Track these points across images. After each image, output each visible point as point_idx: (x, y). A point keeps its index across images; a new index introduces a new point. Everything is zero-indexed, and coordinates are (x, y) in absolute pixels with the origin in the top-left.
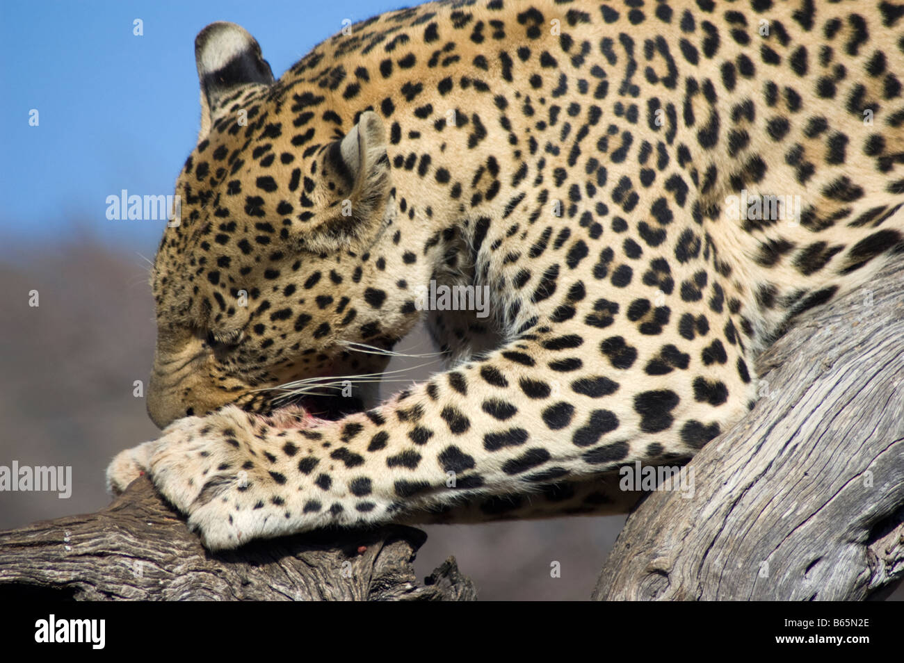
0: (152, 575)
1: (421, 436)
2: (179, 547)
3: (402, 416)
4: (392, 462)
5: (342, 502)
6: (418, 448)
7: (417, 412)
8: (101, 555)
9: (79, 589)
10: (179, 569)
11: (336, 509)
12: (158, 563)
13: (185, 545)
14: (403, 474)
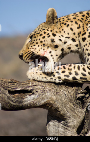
0: (43, 89)
1: (70, 73)
2: (47, 84)
3: (69, 69)
4: (65, 76)
5: (56, 79)
6: (69, 75)
7: (71, 70)
8: (36, 86)
9: (32, 91)
10: (47, 88)
11: (55, 80)
12: (44, 87)
13: (48, 84)
14: (66, 78)
